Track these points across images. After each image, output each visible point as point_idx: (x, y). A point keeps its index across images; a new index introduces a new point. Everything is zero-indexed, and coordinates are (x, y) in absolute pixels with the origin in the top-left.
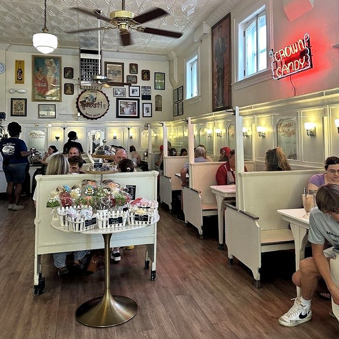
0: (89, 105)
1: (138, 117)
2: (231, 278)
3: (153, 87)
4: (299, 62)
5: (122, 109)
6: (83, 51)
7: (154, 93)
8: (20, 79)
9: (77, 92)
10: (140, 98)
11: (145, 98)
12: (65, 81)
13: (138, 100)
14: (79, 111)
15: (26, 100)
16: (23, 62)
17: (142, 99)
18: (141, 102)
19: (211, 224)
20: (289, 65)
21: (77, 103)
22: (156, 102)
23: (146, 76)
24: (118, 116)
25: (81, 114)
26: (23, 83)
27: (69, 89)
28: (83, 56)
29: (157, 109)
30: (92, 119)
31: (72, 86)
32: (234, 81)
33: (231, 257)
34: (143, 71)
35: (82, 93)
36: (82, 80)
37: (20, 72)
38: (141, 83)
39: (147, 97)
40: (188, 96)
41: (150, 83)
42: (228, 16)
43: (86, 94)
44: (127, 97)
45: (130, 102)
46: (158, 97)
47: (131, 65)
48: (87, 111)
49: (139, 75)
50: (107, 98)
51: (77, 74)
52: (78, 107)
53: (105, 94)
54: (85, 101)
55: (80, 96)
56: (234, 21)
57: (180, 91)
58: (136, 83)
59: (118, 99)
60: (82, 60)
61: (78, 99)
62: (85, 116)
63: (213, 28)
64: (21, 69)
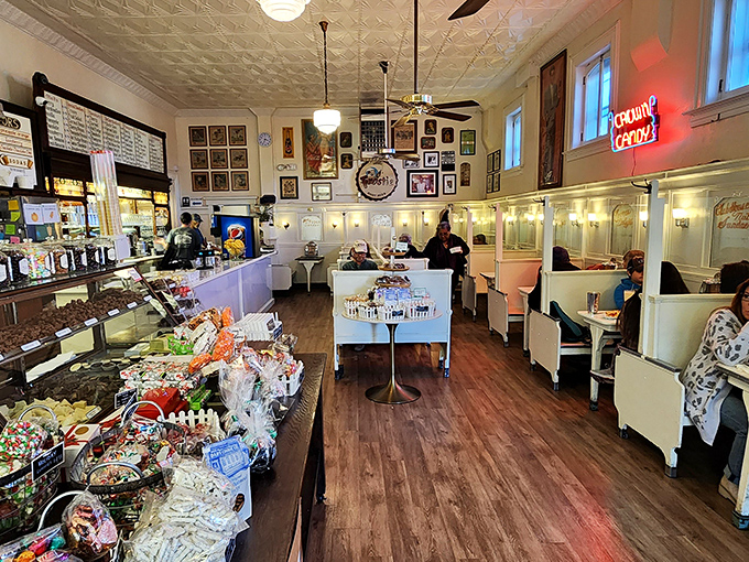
0: (371, 181)
1: (436, 195)
2: (531, 382)
3: (458, 152)
4: (642, 131)
5: (415, 186)
6: (363, 112)
7: (458, 161)
8: (289, 153)
9: (356, 164)
10: (440, 169)
11: (445, 168)
12: (342, 151)
13: (437, 172)
14: (360, 190)
15: (296, 178)
16: (291, 129)
17: (443, 170)
18: (441, 173)
19: (517, 332)
20: (631, 133)
21: (357, 179)
22: (462, 173)
23: (447, 137)
24: (409, 196)
25: (363, 194)
26: (292, 157)
27: (347, 161)
28: (365, 118)
29: (462, 184)
30: (376, 200)
31: (350, 157)
32: (567, 148)
33: (533, 363)
34: (443, 129)
35: (363, 165)
36: (363, 150)
37: (288, 143)
38: (441, 146)
39: (449, 167)
40: (508, 165)
41: (454, 147)
42: (564, 53)
43: (368, 168)
44: (422, 168)
45: (425, 175)
46: (465, 166)
47: (427, 122)
48: (370, 189)
49: (438, 136)
50: (394, 170)
51: (356, 141)
52: (358, 185)
53: (391, 166)
54: (366, 177)
55: (360, 169)
56: (570, 62)
57: (496, 158)
58: (434, 147)
59: (409, 172)
60: (363, 123)
61: (358, 174)
62: (366, 197)
63: (542, 69)
64: (288, 139)
